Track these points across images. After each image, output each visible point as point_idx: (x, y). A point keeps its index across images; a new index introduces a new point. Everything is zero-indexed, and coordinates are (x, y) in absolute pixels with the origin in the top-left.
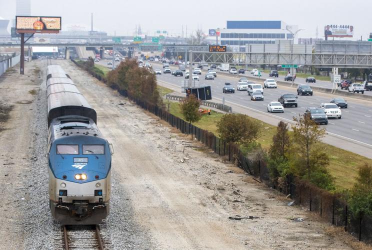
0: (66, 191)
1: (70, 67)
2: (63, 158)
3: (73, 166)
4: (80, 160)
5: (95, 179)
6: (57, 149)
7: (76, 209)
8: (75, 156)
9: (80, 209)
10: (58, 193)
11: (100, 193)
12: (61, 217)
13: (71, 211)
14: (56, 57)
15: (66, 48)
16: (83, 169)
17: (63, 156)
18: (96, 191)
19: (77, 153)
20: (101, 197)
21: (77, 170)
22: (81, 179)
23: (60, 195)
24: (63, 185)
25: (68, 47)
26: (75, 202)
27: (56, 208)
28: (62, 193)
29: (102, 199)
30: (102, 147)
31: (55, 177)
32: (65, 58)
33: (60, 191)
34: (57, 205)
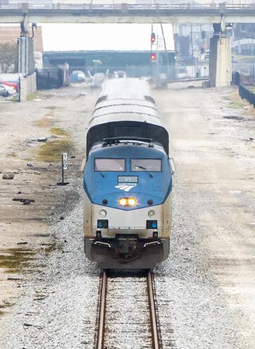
0: (107, 221)
1: (232, 128)
2: (103, 176)
3: (117, 187)
4: (126, 179)
5: (147, 205)
6: (95, 164)
7: (121, 247)
8: (119, 174)
9: (126, 246)
10: (95, 224)
11: (154, 226)
12: (100, 258)
13: (114, 250)
14: (163, 76)
15: (217, 27)
16: (131, 192)
17: (103, 173)
18: (148, 221)
19: (123, 170)
20: (155, 230)
21: (122, 192)
22: (127, 205)
23: (98, 227)
24: (103, 213)
25: (223, 22)
26: (119, 236)
27: (93, 245)
28: (101, 225)
29: (157, 233)
30: (159, 161)
31: (92, 202)
32: (210, 83)
33: (99, 221)
34: (94, 241)
